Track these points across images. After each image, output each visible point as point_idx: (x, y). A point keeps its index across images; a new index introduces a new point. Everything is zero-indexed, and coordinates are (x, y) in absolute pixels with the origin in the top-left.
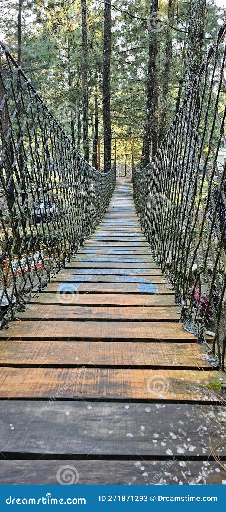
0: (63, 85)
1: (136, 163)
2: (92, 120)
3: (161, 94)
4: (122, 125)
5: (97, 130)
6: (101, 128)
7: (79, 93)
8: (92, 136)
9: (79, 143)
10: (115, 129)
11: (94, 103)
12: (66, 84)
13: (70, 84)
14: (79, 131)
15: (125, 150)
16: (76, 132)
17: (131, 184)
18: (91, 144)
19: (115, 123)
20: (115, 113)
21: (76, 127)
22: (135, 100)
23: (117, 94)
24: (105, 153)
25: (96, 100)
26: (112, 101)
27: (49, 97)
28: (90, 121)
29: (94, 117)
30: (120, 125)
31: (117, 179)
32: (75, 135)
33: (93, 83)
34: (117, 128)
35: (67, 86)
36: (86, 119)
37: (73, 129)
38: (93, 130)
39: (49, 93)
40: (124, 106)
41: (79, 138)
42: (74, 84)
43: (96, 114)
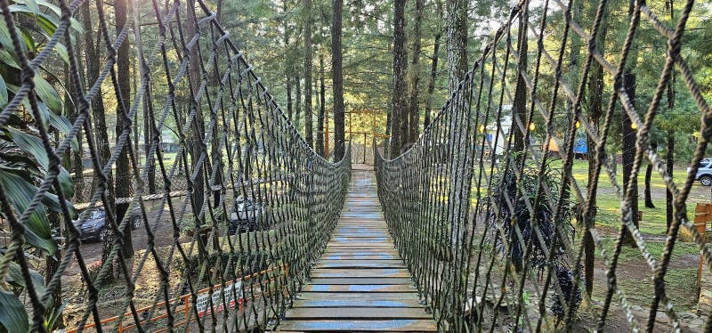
0: (277, 42)
1: (378, 143)
2: (316, 86)
3: (411, 53)
4: (358, 93)
5: (323, 100)
6: (328, 97)
7: (299, 54)
8: (316, 108)
9: (298, 118)
10: (348, 98)
11: (319, 65)
12: (281, 41)
13: (286, 41)
14: (298, 102)
15: (362, 125)
16: (294, 102)
17: (373, 174)
18: (315, 118)
19: (349, 91)
20: (348, 79)
21: (294, 96)
22: (375, 61)
23: (351, 54)
24: (335, 132)
25: (322, 62)
26: (345, 62)
27: (258, 58)
28: (313, 88)
29: (319, 82)
30: (355, 93)
31: (353, 167)
32: (293, 106)
33: (319, 40)
34: (352, 96)
35: (282, 43)
36: (308, 86)
37: (290, 99)
38: (318, 100)
39: (257, 53)
40: (361, 68)
41: (298, 111)
42: (292, 40)
43: (322, 80)
